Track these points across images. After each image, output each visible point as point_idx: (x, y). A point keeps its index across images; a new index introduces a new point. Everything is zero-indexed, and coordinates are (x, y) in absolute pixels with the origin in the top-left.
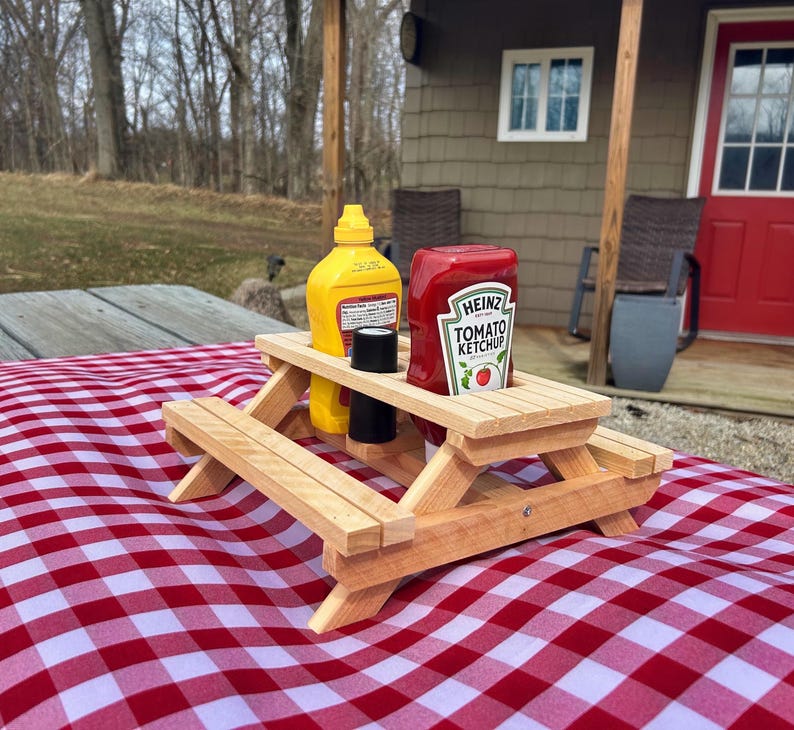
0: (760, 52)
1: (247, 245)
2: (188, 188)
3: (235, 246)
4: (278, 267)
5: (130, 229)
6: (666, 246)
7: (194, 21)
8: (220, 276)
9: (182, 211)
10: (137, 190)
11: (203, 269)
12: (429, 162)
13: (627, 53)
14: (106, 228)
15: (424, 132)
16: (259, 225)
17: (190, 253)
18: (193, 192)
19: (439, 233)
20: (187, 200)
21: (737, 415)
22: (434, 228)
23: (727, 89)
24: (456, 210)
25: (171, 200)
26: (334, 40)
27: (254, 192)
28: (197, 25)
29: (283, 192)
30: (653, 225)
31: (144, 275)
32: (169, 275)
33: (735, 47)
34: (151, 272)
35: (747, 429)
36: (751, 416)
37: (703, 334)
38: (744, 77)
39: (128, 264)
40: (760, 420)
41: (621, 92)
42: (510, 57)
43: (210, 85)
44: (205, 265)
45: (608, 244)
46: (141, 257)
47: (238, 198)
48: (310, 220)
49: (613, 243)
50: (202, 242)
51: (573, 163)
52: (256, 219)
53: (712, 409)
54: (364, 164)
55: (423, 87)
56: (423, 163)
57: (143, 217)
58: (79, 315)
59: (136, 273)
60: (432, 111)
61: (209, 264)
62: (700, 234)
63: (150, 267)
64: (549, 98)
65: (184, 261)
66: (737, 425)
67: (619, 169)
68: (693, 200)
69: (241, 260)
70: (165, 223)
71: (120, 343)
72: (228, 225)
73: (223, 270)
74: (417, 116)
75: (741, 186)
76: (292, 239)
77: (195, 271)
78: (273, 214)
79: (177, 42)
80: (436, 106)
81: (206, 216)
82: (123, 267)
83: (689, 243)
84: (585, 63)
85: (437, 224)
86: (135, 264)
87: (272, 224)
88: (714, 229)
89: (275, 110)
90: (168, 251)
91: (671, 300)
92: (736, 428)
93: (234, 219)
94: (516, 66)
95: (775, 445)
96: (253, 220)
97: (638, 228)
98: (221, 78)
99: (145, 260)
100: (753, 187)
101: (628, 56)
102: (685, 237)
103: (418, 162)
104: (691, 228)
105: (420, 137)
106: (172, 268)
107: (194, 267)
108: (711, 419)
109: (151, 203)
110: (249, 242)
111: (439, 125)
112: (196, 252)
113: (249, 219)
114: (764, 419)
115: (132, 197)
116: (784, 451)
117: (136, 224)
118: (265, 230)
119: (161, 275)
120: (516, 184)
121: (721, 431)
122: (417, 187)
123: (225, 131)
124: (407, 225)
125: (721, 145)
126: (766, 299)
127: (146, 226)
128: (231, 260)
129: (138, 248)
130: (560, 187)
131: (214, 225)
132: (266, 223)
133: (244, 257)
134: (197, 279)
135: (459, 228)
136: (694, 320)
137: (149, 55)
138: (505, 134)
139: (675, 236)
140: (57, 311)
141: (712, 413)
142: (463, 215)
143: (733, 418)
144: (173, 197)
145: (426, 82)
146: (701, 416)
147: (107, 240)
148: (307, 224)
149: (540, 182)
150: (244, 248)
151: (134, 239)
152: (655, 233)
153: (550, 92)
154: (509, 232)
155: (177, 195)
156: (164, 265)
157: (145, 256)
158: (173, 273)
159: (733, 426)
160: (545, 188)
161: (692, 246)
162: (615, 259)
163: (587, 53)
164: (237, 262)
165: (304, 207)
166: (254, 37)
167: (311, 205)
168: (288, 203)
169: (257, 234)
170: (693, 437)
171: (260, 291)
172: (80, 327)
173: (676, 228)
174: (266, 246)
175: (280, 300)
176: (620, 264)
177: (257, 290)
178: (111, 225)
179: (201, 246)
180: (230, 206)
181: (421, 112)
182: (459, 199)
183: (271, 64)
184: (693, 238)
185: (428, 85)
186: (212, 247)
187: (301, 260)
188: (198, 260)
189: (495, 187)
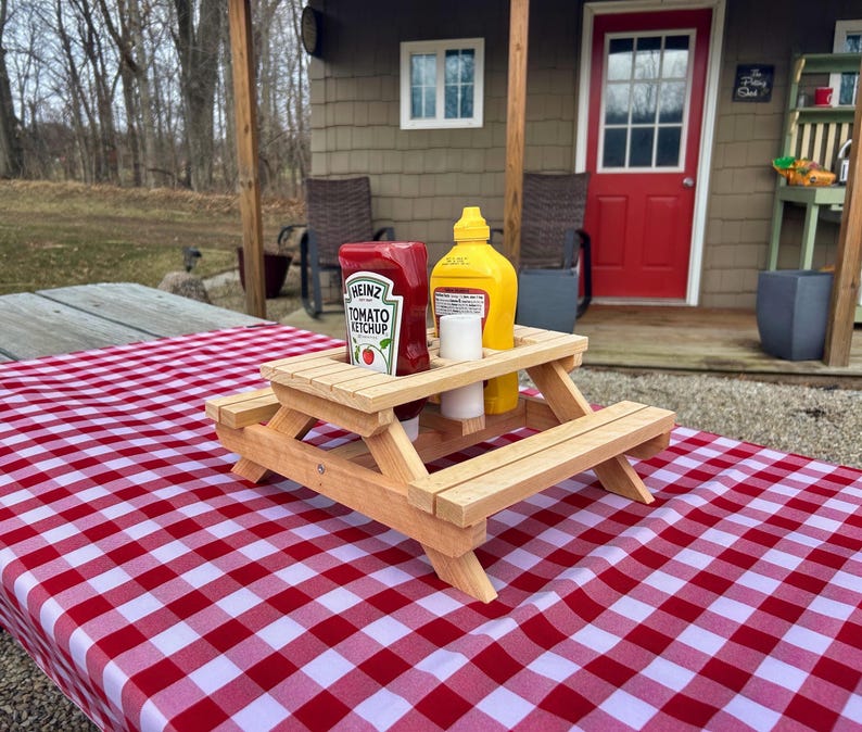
0: (631, 40)
1: (157, 238)
2: (89, 184)
3: (145, 240)
4: (194, 258)
5: (34, 228)
6: (559, 220)
7: (77, 11)
8: (134, 271)
9: (86, 207)
10: (36, 188)
11: (115, 265)
12: (336, 151)
13: (518, 45)
14: (7, 228)
15: (330, 123)
16: (166, 218)
17: (100, 250)
18: (95, 188)
19: (352, 219)
20: (89, 196)
21: (632, 370)
22: (347, 215)
23: (604, 77)
24: (366, 196)
25: (74, 197)
26: (241, 36)
27: (157, 185)
28: (81, 15)
29: (187, 184)
30: (545, 201)
31: (56, 274)
32: (81, 273)
33: (609, 37)
34: (62, 272)
35: (642, 382)
36: (644, 371)
37: (597, 301)
38: (618, 63)
39: (37, 265)
40: (652, 374)
41: (515, 82)
42: (406, 47)
43: (101, 78)
44: (117, 261)
45: (511, 223)
46: (50, 257)
47: (143, 192)
48: (217, 211)
49: (515, 222)
50: (110, 239)
51: (472, 148)
52: (163, 211)
53: (610, 367)
54: (268, 153)
55: (326, 78)
56: (331, 152)
57: (46, 216)
58: (38, 317)
59: (47, 273)
60: (337, 102)
61: (121, 260)
62: (587, 207)
63: (60, 266)
64: (446, 88)
65: (95, 258)
66: (634, 380)
67: (517, 152)
68: (581, 176)
69: (153, 254)
70: (69, 220)
71: (91, 342)
72: (135, 219)
73: (136, 265)
74: (323, 107)
75: (622, 164)
76: (201, 230)
77: (107, 267)
78: (180, 206)
79: (62, 33)
80: (340, 97)
81: (111, 212)
82: (32, 268)
83: (579, 217)
84: (476, 53)
85: (350, 211)
86: (44, 264)
87: (180, 216)
88: (600, 203)
89: (170, 103)
90: (76, 249)
91: (568, 271)
92: (632, 383)
93: (140, 213)
94: (412, 56)
95: (667, 394)
96: (160, 214)
97: (532, 204)
98: (112, 71)
99: (54, 259)
100: (632, 164)
101: (519, 48)
102: (574, 211)
103: (327, 152)
104: (579, 203)
105: (326, 127)
106: (84, 266)
107: (106, 264)
108: (611, 376)
109: (52, 201)
110: (158, 235)
111: (344, 115)
112: (105, 248)
113: (155, 212)
114: (655, 372)
115: (31, 195)
116: (675, 399)
117: (39, 223)
118: (173, 223)
119: (73, 273)
120: (421, 170)
121: (620, 386)
122: (328, 175)
123: (121, 124)
124: (321, 212)
125: (603, 127)
126: (649, 265)
127: (49, 224)
128: (143, 254)
129: (45, 247)
130: (461, 172)
131: (121, 220)
132: (173, 215)
133: (156, 251)
134: (110, 275)
135: (370, 214)
136: (587, 287)
137: (31, 48)
138: (407, 123)
139: (565, 211)
140: (13, 314)
141: (611, 371)
142: (374, 201)
143: (630, 373)
144: (75, 194)
145: (328, 74)
146: (602, 374)
147: (11, 242)
148: (215, 214)
149: (442, 167)
150: (154, 242)
151: (39, 239)
152: (547, 209)
153: (446, 82)
154: (418, 215)
155: (78, 192)
156: (74, 264)
157: (53, 255)
158: (86, 270)
159: (629, 380)
160: (447, 172)
161: (582, 219)
162: (518, 238)
163: (478, 44)
164: (150, 256)
165: (211, 197)
166: (143, 28)
167: (218, 196)
168: (194, 195)
169: (166, 227)
170: (596, 394)
171: (184, 284)
172: (45, 329)
173: (566, 203)
174: (176, 239)
175: (204, 291)
176: (522, 241)
177: (180, 282)
178: (13, 226)
179: (110, 242)
180: (135, 200)
181: (326, 103)
182: (368, 186)
183: (163, 55)
184: (582, 212)
185: (331, 77)
186: (122, 242)
187: (213, 251)
188: (109, 256)
189: (400, 173)
